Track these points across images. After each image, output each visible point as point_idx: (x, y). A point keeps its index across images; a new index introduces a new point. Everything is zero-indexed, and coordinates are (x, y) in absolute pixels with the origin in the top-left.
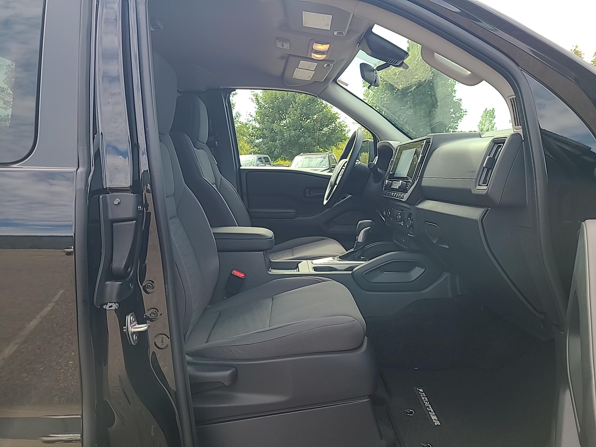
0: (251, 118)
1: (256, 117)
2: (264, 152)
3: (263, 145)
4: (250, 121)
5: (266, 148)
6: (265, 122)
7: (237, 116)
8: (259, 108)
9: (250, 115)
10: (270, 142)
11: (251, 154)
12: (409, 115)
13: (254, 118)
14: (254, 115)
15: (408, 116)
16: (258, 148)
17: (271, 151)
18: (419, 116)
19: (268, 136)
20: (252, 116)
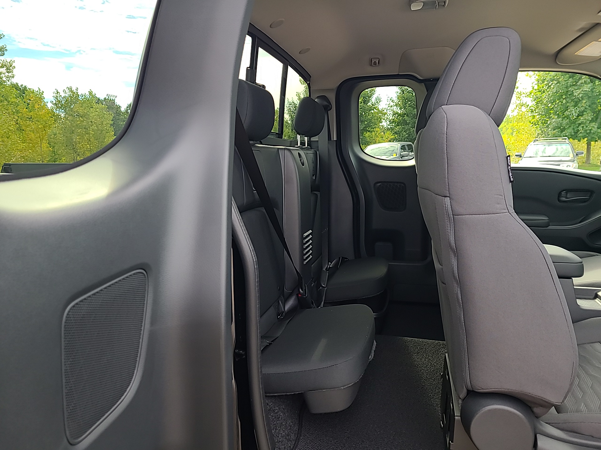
0: (392, 104)
1: (398, 102)
2: (404, 139)
3: (404, 132)
4: (391, 107)
5: (407, 135)
6: (407, 107)
7: (377, 102)
8: (402, 93)
9: (391, 100)
10: (411, 129)
11: (391, 142)
12: (585, 91)
13: (396, 103)
14: (396, 100)
15: (583, 92)
16: (399, 135)
17: (412, 138)
18: (598, 92)
19: (409, 123)
20: (394, 101)
